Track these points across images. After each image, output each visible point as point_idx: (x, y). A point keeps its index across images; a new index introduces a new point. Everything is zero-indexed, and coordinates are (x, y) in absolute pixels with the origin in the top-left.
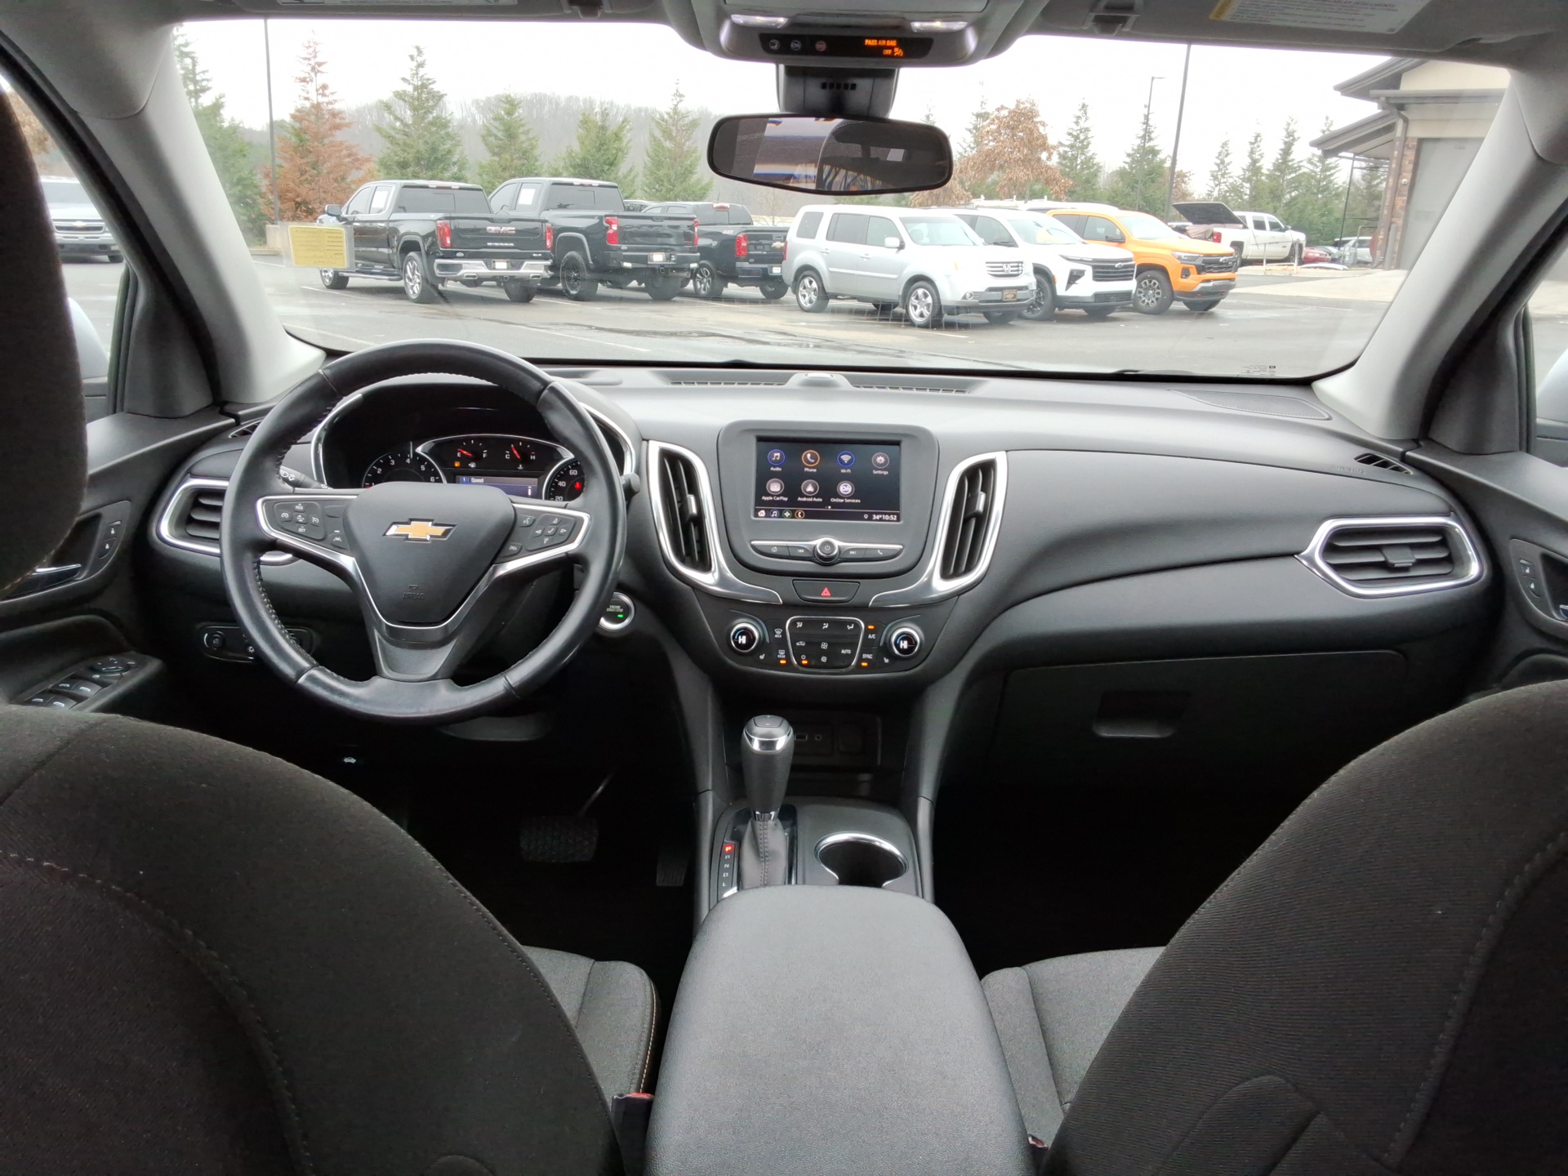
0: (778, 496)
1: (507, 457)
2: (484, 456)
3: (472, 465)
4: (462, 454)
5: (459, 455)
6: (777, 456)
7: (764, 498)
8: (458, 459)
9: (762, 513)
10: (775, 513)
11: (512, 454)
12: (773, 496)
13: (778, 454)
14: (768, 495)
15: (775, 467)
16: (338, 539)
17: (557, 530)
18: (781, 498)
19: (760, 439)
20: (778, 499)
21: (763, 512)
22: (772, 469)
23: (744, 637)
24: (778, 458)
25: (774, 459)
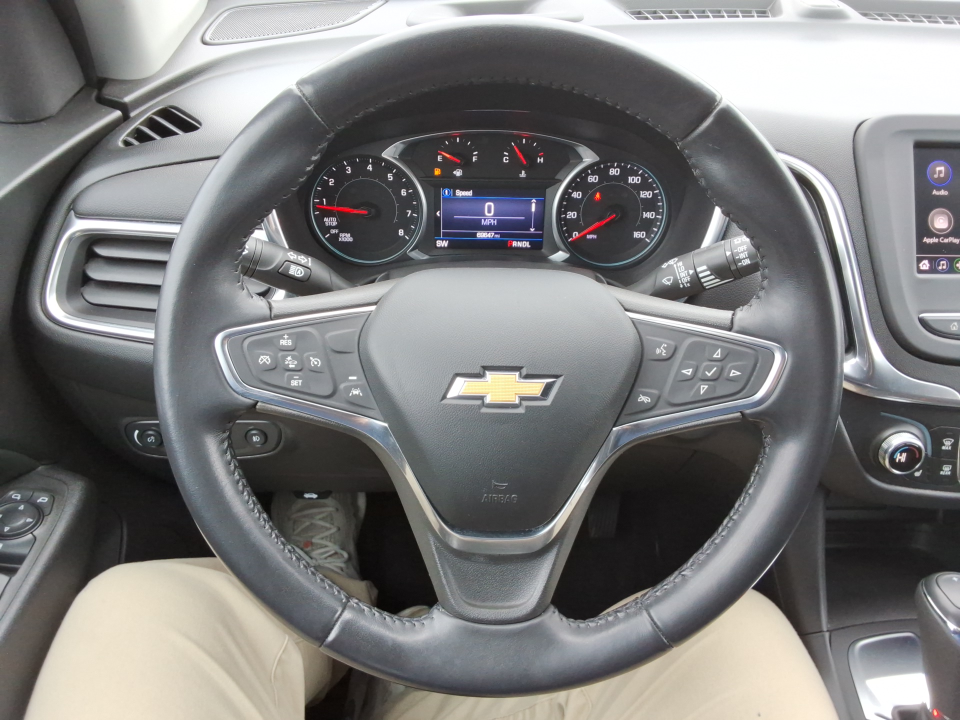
0: (946, 236)
1: (505, 160)
2: (474, 159)
3: (458, 173)
4: (444, 157)
5: (439, 158)
6: (940, 172)
7: (927, 240)
8: (439, 165)
9: (925, 265)
10: (943, 265)
11: (512, 156)
12: (938, 236)
13: (942, 168)
14: (931, 235)
15: (939, 189)
16: (356, 392)
17: (721, 370)
18: (951, 239)
19: (919, 146)
20: (946, 241)
21: (926, 262)
22: (935, 192)
23: (904, 455)
24: (942, 175)
25: (936, 176)
